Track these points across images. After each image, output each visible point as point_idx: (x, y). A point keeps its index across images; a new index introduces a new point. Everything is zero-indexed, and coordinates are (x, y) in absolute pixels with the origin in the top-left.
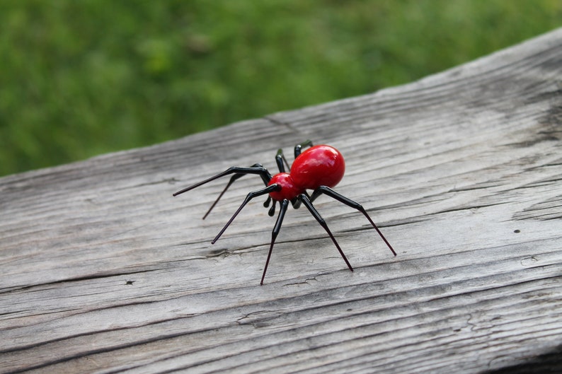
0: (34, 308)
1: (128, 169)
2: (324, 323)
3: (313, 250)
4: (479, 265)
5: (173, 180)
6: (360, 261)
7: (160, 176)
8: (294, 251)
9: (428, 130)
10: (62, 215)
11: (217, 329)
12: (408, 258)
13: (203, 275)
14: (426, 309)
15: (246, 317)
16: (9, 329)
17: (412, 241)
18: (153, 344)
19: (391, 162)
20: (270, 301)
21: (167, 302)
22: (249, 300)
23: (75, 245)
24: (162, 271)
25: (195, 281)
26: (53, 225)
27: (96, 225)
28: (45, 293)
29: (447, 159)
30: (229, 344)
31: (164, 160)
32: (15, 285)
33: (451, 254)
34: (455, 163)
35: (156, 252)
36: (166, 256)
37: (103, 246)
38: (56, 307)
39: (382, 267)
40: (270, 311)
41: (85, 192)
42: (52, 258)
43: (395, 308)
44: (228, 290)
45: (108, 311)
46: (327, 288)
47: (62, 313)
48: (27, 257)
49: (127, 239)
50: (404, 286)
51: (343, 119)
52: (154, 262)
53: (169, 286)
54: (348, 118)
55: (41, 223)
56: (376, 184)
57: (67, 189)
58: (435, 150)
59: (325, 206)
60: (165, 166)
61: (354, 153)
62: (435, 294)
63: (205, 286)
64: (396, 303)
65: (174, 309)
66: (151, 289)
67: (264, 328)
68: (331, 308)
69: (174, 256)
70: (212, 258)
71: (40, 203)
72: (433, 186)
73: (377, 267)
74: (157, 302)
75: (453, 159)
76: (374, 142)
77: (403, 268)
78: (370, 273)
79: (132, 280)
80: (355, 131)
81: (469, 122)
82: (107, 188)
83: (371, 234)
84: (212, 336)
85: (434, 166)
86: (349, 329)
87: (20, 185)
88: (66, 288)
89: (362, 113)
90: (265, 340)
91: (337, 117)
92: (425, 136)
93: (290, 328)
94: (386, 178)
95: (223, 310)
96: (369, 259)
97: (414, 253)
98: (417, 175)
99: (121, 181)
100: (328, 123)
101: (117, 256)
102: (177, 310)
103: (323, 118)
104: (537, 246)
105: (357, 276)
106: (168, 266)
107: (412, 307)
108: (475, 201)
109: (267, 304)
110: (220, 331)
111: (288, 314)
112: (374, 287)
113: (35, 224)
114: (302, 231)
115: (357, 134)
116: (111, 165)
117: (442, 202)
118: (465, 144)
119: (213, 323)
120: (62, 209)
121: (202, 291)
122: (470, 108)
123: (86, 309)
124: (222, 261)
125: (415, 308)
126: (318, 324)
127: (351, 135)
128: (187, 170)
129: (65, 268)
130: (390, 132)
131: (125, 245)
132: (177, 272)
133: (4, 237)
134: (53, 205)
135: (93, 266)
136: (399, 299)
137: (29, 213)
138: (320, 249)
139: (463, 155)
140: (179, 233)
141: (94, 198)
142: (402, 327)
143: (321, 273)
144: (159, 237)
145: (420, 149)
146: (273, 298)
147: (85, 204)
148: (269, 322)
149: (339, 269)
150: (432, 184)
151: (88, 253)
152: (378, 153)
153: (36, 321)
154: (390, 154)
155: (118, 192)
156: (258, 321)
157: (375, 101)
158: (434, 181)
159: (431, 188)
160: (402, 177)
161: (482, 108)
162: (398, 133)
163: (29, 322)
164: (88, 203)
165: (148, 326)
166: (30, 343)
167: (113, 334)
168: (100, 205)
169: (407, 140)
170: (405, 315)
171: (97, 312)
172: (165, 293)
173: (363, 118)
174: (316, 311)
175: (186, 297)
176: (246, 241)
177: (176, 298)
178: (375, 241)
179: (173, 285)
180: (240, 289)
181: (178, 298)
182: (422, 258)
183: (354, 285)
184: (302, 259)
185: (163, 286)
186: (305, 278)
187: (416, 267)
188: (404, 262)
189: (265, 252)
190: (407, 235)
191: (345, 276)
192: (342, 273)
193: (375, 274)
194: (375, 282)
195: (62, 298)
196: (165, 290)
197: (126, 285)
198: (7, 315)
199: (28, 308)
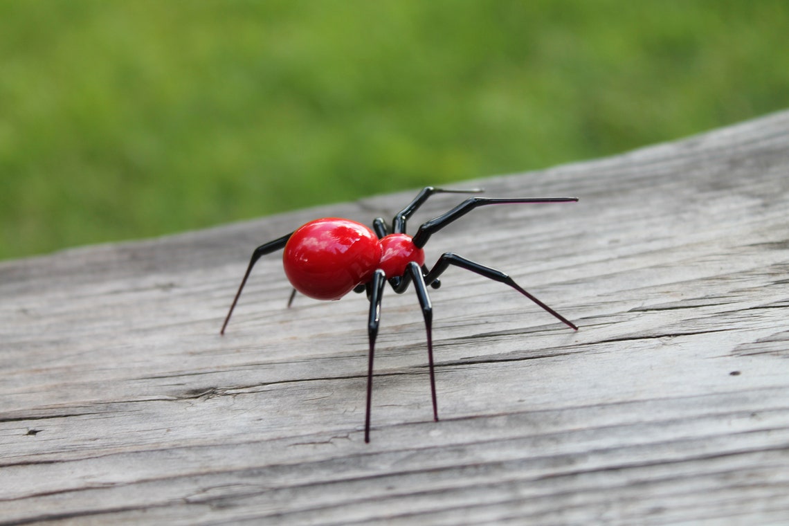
4: (649, 424)
5: (170, 286)
7: (152, 280)
8: (328, 394)
11: (144, 508)
12: (523, 410)
13: (159, 425)
14: (527, 492)
15: (204, 492)
17: (540, 385)
19: (544, 266)
20: (254, 468)
21: (79, 463)
22: (217, 465)
24: (93, 416)
25: (140, 434)
27: (19, 346)
29: (640, 263)
33: (603, 406)
34: (653, 270)
35: (97, 388)
36: (110, 395)
37: (17, 376)
39: (472, 422)
40: (247, 485)
41: (22, 300)
44: (189, 448)
46: (363, 452)
49: (57, 368)
50: (503, 453)
52: (84, 403)
53: (95, 439)
58: (623, 251)
59: (407, 329)
63: (154, 441)
64: (478, 480)
65: (86, 474)
66: (62, 443)
67: (226, 510)
69: (123, 395)
70: (186, 401)
72: (605, 303)
73: (465, 422)
74: (63, 461)
75: (653, 263)
76: (522, 237)
77: (509, 426)
78: (450, 431)
79: (37, 429)
81: (696, 211)
82: (61, 295)
83: (471, 371)
85: (615, 274)
92: (612, 231)
93: (271, 512)
95: (169, 478)
96: (455, 409)
97: (537, 402)
98: (581, 286)
99: (87, 286)
101: (31, 392)
102: (90, 477)
104: (765, 398)
105: (425, 435)
106: (106, 409)
107: (506, 487)
108: (673, 325)
109: (250, 472)
110: (149, 513)
111: (277, 490)
112: (447, 454)
116: (81, 262)
117: (611, 327)
118: (678, 243)
119: (143, 498)
121: (145, 448)
124: (200, 404)
125: (509, 490)
127: (488, 228)
128: (198, 272)
131: (52, 377)
132: (118, 418)
136: (487, 473)
139: (671, 259)
140: (148, 361)
141: (33, 309)
144: (112, 366)
145: (599, 249)
146: (262, 464)
147: (15, 316)
148: (240, 502)
149: (395, 422)
150: (603, 299)
154: (545, 255)
155: (74, 301)
156: (221, 498)
158: (609, 295)
159: (598, 306)
161: (725, 192)
164: (21, 315)
165: (31, 500)
168: (39, 317)
169: (580, 236)
172: (84, 449)
174: (330, 487)
175: (115, 456)
176: (252, 377)
177: (97, 457)
178: (475, 383)
179: (102, 439)
180: (211, 447)
181: (101, 457)
182: (548, 410)
183: (413, 449)
184: (338, 406)
185: (85, 440)
186: (330, 435)
187: (534, 424)
188: (513, 416)
189: (279, 393)
190: (535, 375)
191: (403, 434)
192: (398, 430)
193: (458, 433)
194: (452, 446)
196: (85, 446)
197: (25, 436)
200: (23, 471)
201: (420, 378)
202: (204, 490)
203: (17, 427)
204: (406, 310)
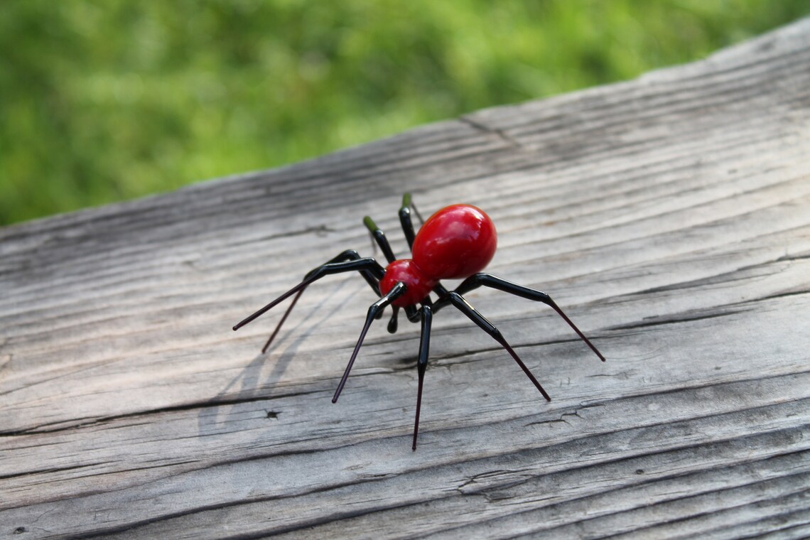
0: (120, 458)
1: (247, 208)
2: (601, 495)
3: (566, 362)
5: (322, 229)
6: (647, 382)
7: (301, 221)
8: (537, 364)
9: (730, 148)
10: (148, 291)
11: (426, 503)
12: (724, 379)
13: (392, 404)
14: (765, 474)
15: (472, 482)
16: (83, 495)
17: (728, 349)
18: (324, 527)
19: (677, 204)
20: (508, 454)
21: (338, 452)
22: (472, 451)
23: (175, 344)
24: (324, 394)
25: (380, 414)
26: (134, 306)
27: (205, 308)
28: (135, 431)
29: (768, 200)
30: (449, 530)
31: (305, 193)
32: (83, 415)
33: (794, 375)
34: (781, 209)
35: (310, 359)
36: (327, 368)
37: (222, 346)
38: (155, 456)
39: (684, 394)
40: (509, 472)
41: (182, 249)
42: (140, 365)
43: (715, 470)
45: (244, 466)
46: (598, 431)
47: (168, 469)
48: (97, 364)
49: (259, 336)
50: (725, 429)
51: (589, 126)
52: (308, 379)
53: (338, 422)
54: (599, 124)
55: (115, 303)
56: (656, 244)
57: (150, 242)
58: (745, 184)
60: (308, 203)
61: (616, 185)
62: (777, 445)
63: (398, 423)
64: (715, 461)
65: (351, 464)
66: (309, 428)
67: (504, 502)
68: (608, 468)
69: (339, 367)
70: (404, 373)
71: (109, 267)
72: (751, 250)
73: (677, 394)
74: (321, 450)
75: (779, 200)
76: (644, 167)
77: (718, 398)
78: (665, 405)
79: (276, 410)
80: (613, 147)
81: (796, 134)
82: (217, 242)
83: (659, 333)
84: (420, 515)
85: (748, 214)
86: (643, 507)
87: (71, 234)
88: (168, 421)
89: (621, 114)
90: (507, 524)
91: (580, 122)
92: (727, 159)
93: (547, 503)
94: (672, 233)
95: (433, 467)
96: (662, 380)
97: (733, 369)
98: (722, 228)
99: (238, 230)
100: (566, 132)
101: (247, 366)
102: (357, 467)
103: (559, 122)
105: (645, 410)
106: (331, 386)
107: (742, 468)
109: (504, 458)
110: (431, 507)
111: (539, 478)
112: (674, 431)
113: (105, 305)
114: (545, 326)
115: (615, 152)
116: (219, 200)
117: (769, 279)
118: (792, 174)
119: (420, 492)
120: (146, 278)
121: (395, 432)
122: (794, 108)
123: (206, 462)
125: (746, 471)
126: (591, 497)
127: (606, 154)
128: (344, 210)
129: (164, 385)
130: (669, 149)
131: (258, 346)
132: (349, 396)
133: (56, 327)
134: (130, 272)
135: (208, 384)
136: (718, 453)
137: (93, 284)
138: (579, 359)
139: (795, 194)
141: (197, 261)
142: (730, 506)
143: (585, 404)
145: (721, 183)
146: (511, 449)
147: (182, 269)
148: (511, 492)
149: (614, 397)
150: (748, 246)
151: (196, 360)
152: (654, 188)
153: (127, 483)
154: (674, 190)
155: (235, 249)
156: (491, 489)
157: (638, 94)
158: (752, 240)
160: (697, 232)
162: (682, 151)
163: (115, 484)
164: (187, 269)
165: (312, 496)
166: (120, 523)
167: (256, 508)
168: (207, 271)
169: (698, 165)
170: (733, 484)
171: (225, 467)
172: (334, 435)
173: (623, 123)
174: (585, 474)
175: (370, 443)
176: (454, 343)
177: (353, 445)
178: (667, 347)
179: (344, 421)
180: (456, 430)
181: (357, 444)
182: (748, 380)
183: (642, 427)
184: (552, 377)
185: (328, 423)
186: (560, 412)
187: (739, 395)
188: (719, 387)
189: (490, 363)
190: (717, 337)
191: (625, 409)
192: (619, 405)
193: (674, 406)
194: (676, 422)
195: (164, 440)
196: (333, 430)
197: (267, 419)
198: (77, 470)
199: (110, 457)
200: (290, 463)
201: (613, 342)
202: (472, 480)
203: (253, 408)
204: (568, 259)
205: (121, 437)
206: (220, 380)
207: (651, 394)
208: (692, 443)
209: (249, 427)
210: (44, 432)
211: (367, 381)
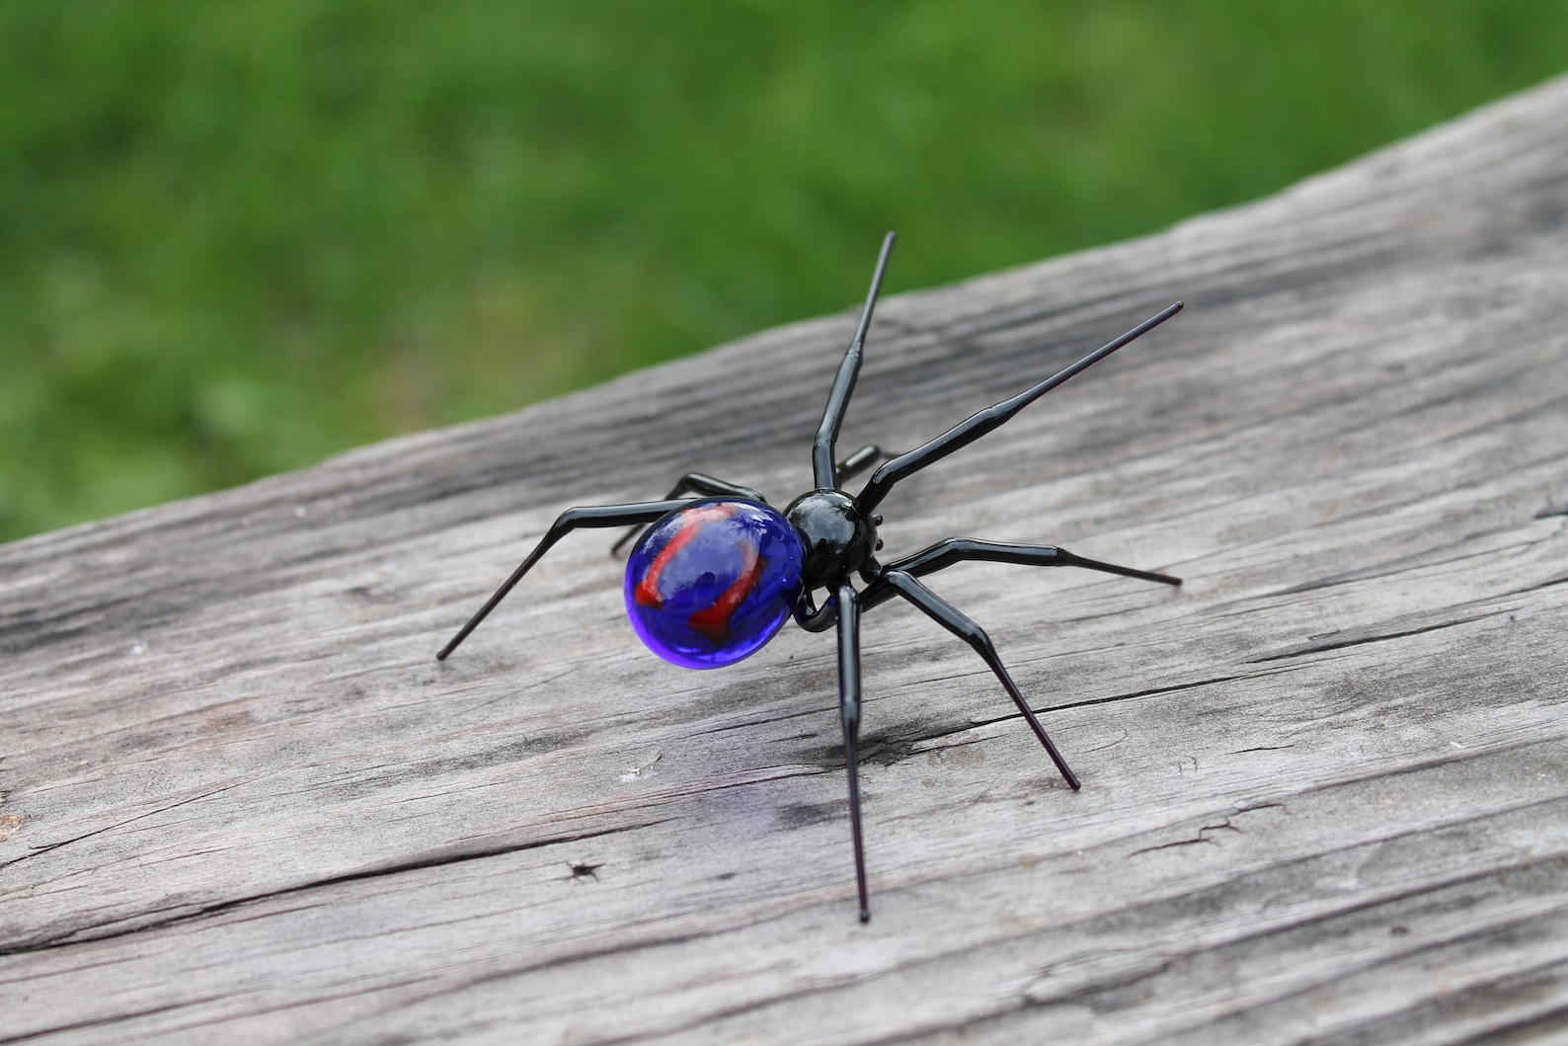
0: (264, 982)
3: (1179, 729)
6: (1356, 755)
8: (1120, 735)
11: (958, 1028)
12: (1513, 741)
15: (1047, 975)
20: (1109, 914)
21: (742, 935)
22: (1031, 914)
24: (684, 823)
28: (289, 922)
29: (1479, 414)
34: (1513, 427)
38: (343, 973)
39: (1439, 774)
40: (1120, 950)
46: (1285, 856)
47: (374, 997)
49: (527, 720)
50: (1548, 833)
52: (649, 796)
53: (729, 876)
58: (1429, 388)
66: (665, 893)
69: (710, 770)
72: (1481, 502)
74: (705, 935)
77: (1511, 775)
78: (1406, 795)
79: (589, 862)
88: (361, 900)
105: (1368, 808)
106: (704, 806)
109: (1104, 922)
110: (974, 1037)
111: (1187, 958)
112: (1444, 845)
119: (939, 1006)
123: (456, 975)
126: (1314, 990)
132: (740, 823)
141: (375, 585)
143: (1242, 805)
145: (1381, 387)
146: (1114, 903)
147: (346, 604)
148: (1137, 991)
149: (1298, 787)
154: (1293, 404)
165: (703, 1030)
171: (500, 984)
175: (806, 913)
177: (770, 919)
179: (742, 874)
183: (1376, 841)
186: (1195, 824)
189: (1021, 741)
191: (1327, 809)
192: (1314, 801)
193: (1428, 797)
194: (1442, 827)
195: (357, 938)
196: (720, 894)
197: (573, 881)
198: (171, 1013)
199: (240, 982)
202: (1046, 972)
203: (542, 861)
205: (261, 938)
206: (461, 810)
207: (1374, 777)
208: (1492, 866)
209: (537, 900)
210: (89, 940)
211: (772, 791)
